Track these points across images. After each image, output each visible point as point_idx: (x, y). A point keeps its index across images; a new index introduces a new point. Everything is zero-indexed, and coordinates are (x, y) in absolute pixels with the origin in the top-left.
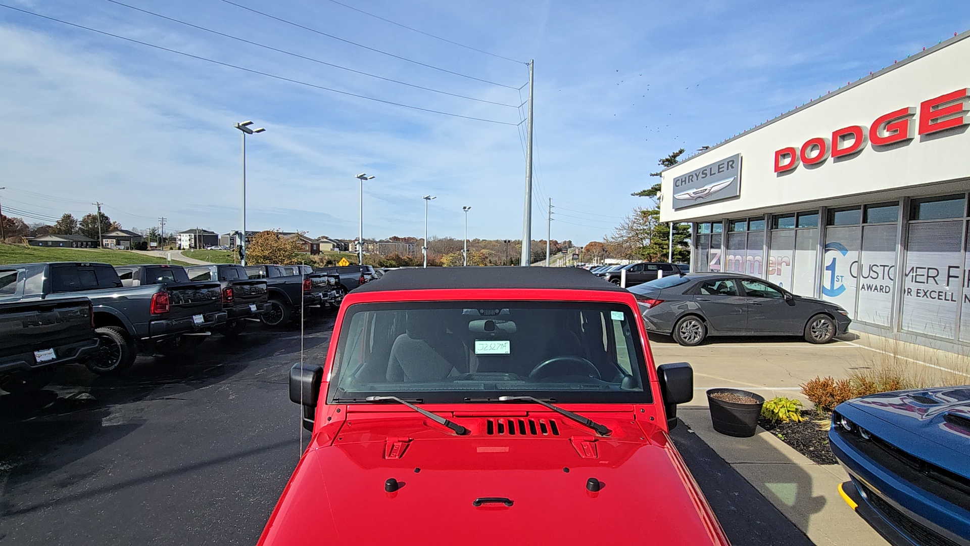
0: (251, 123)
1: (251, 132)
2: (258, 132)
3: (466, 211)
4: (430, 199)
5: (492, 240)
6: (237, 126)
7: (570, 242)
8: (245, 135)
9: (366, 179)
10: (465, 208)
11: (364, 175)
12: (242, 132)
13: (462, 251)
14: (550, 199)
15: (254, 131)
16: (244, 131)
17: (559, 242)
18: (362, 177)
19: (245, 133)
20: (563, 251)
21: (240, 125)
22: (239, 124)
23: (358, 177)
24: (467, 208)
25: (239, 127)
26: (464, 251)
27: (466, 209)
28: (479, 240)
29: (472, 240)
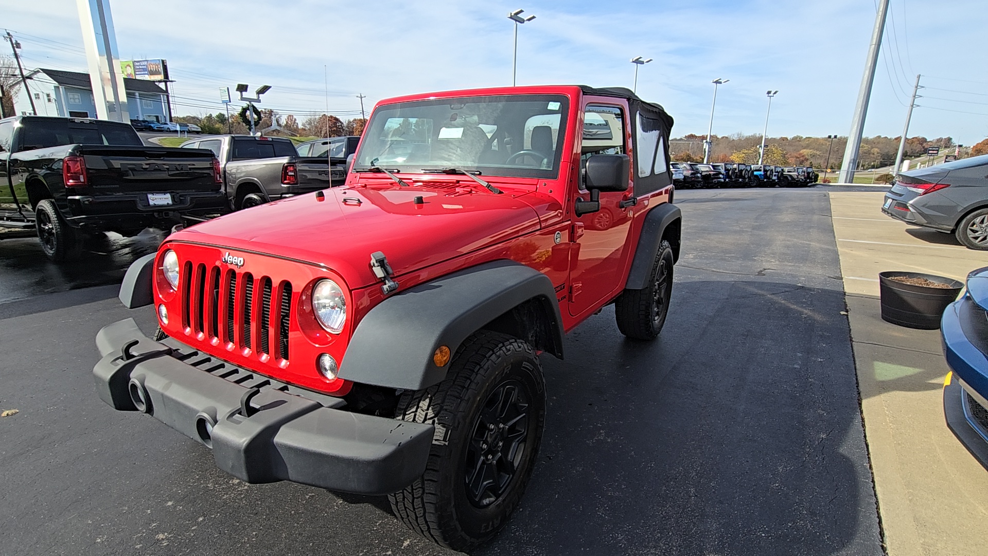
0: (522, 11)
1: (522, 21)
2: (529, 20)
3: (770, 96)
4: (720, 83)
5: (819, 137)
6: (510, 16)
7: (950, 139)
8: (517, 25)
9: (642, 63)
10: (769, 93)
11: (640, 58)
12: (514, 21)
13: (758, 147)
14: (919, 77)
15: (525, 19)
16: (516, 21)
17: (928, 140)
18: (638, 61)
19: (517, 23)
20: (930, 152)
21: (513, 15)
22: (511, 14)
23: (633, 62)
24: (772, 93)
25: (511, 18)
26: (761, 147)
27: (771, 95)
28: (802, 137)
29: (792, 137)
